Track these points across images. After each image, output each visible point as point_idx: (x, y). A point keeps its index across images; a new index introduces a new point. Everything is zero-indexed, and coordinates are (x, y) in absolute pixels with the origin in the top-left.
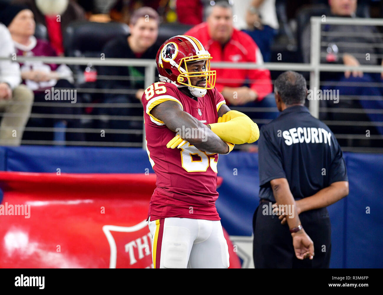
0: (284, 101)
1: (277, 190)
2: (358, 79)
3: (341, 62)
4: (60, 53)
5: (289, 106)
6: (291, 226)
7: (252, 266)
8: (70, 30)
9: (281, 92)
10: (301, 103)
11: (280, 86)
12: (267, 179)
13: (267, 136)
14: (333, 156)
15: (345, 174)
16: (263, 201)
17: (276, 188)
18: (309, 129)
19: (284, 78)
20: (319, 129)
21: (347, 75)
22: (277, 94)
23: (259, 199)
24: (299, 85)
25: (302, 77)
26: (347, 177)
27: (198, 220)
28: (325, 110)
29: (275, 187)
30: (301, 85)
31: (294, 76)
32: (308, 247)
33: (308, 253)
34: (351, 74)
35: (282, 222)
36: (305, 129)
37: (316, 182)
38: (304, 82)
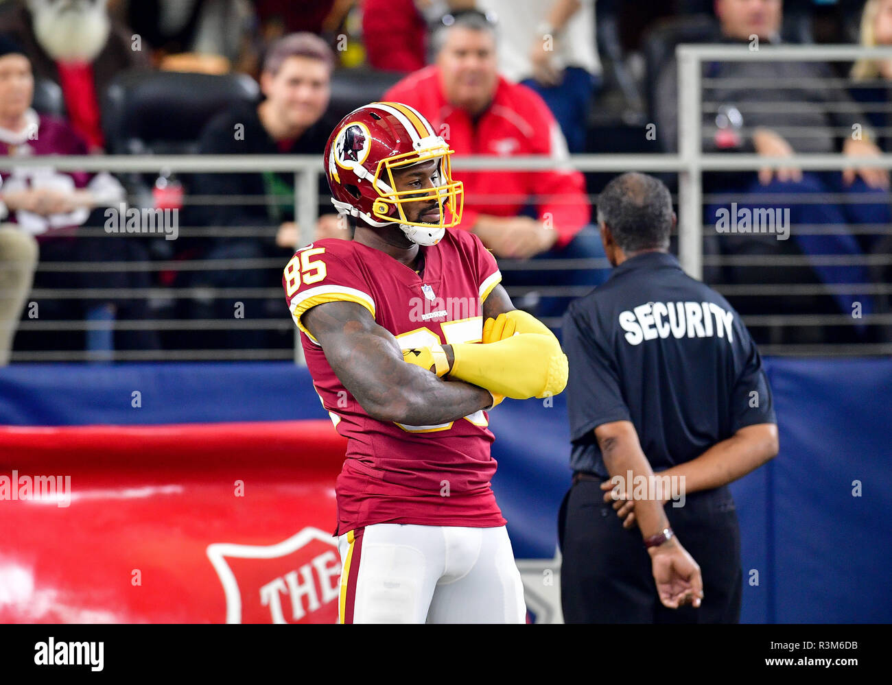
0: (621, 244)
1: (611, 450)
2: (790, 187)
3: (749, 148)
4: (94, 148)
5: (632, 254)
6: (647, 532)
7: (558, 619)
8: (116, 93)
9: (613, 222)
10: (662, 246)
11: (608, 208)
12: (588, 424)
13: (583, 325)
14: (738, 366)
15: (770, 405)
16: (580, 476)
17: (610, 444)
18: (680, 305)
19: (619, 191)
20: (705, 305)
21: (765, 177)
22: (603, 226)
23: (571, 472)
24: (652, 205)
25: (661, 186)
26: (773, 415)
27: (443, 527)
28: (715, 260)
29: (606, 443)
30: (658, 204)
31: (642, 185)
32: (688, 579)
33: (687, 592)
34: (775, 175)
35: (625, 524)
36: (670, 305)
37: (702, 428)
38: (665, 197)
